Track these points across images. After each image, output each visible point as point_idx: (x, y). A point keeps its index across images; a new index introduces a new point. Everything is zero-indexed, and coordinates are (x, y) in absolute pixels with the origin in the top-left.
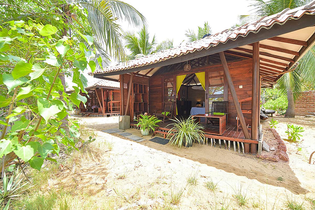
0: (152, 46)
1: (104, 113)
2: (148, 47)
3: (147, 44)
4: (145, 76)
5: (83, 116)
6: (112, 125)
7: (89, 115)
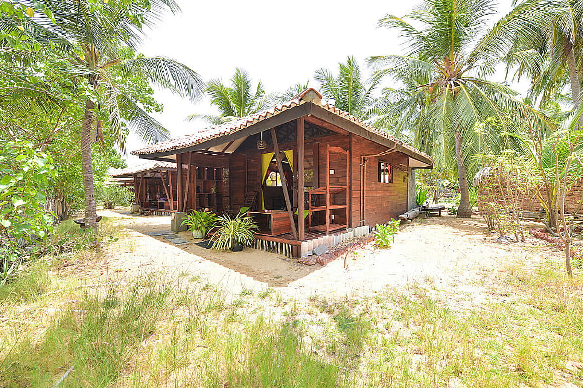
0: (255, 100)
1: (173, 209)
2: (249, 102)
3: (245, 97)
4: (222, 153)
5: (142, 214)
6: (163, 227)
7: (152, 212)
